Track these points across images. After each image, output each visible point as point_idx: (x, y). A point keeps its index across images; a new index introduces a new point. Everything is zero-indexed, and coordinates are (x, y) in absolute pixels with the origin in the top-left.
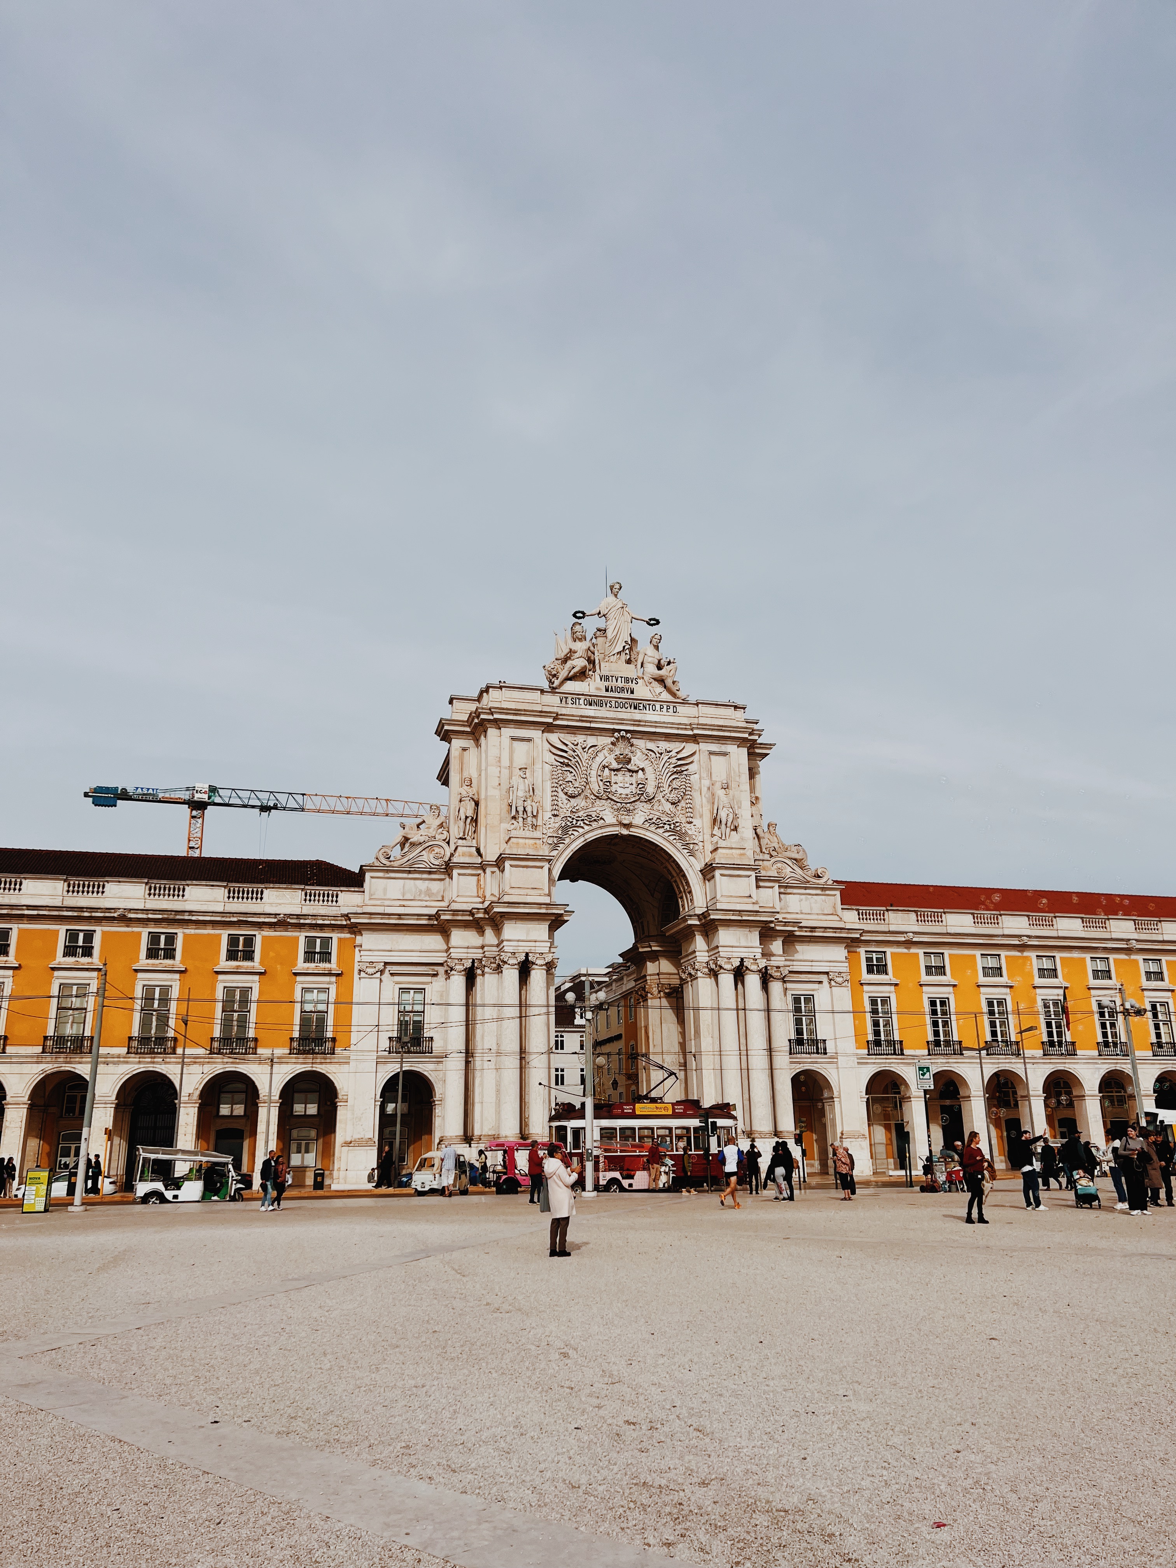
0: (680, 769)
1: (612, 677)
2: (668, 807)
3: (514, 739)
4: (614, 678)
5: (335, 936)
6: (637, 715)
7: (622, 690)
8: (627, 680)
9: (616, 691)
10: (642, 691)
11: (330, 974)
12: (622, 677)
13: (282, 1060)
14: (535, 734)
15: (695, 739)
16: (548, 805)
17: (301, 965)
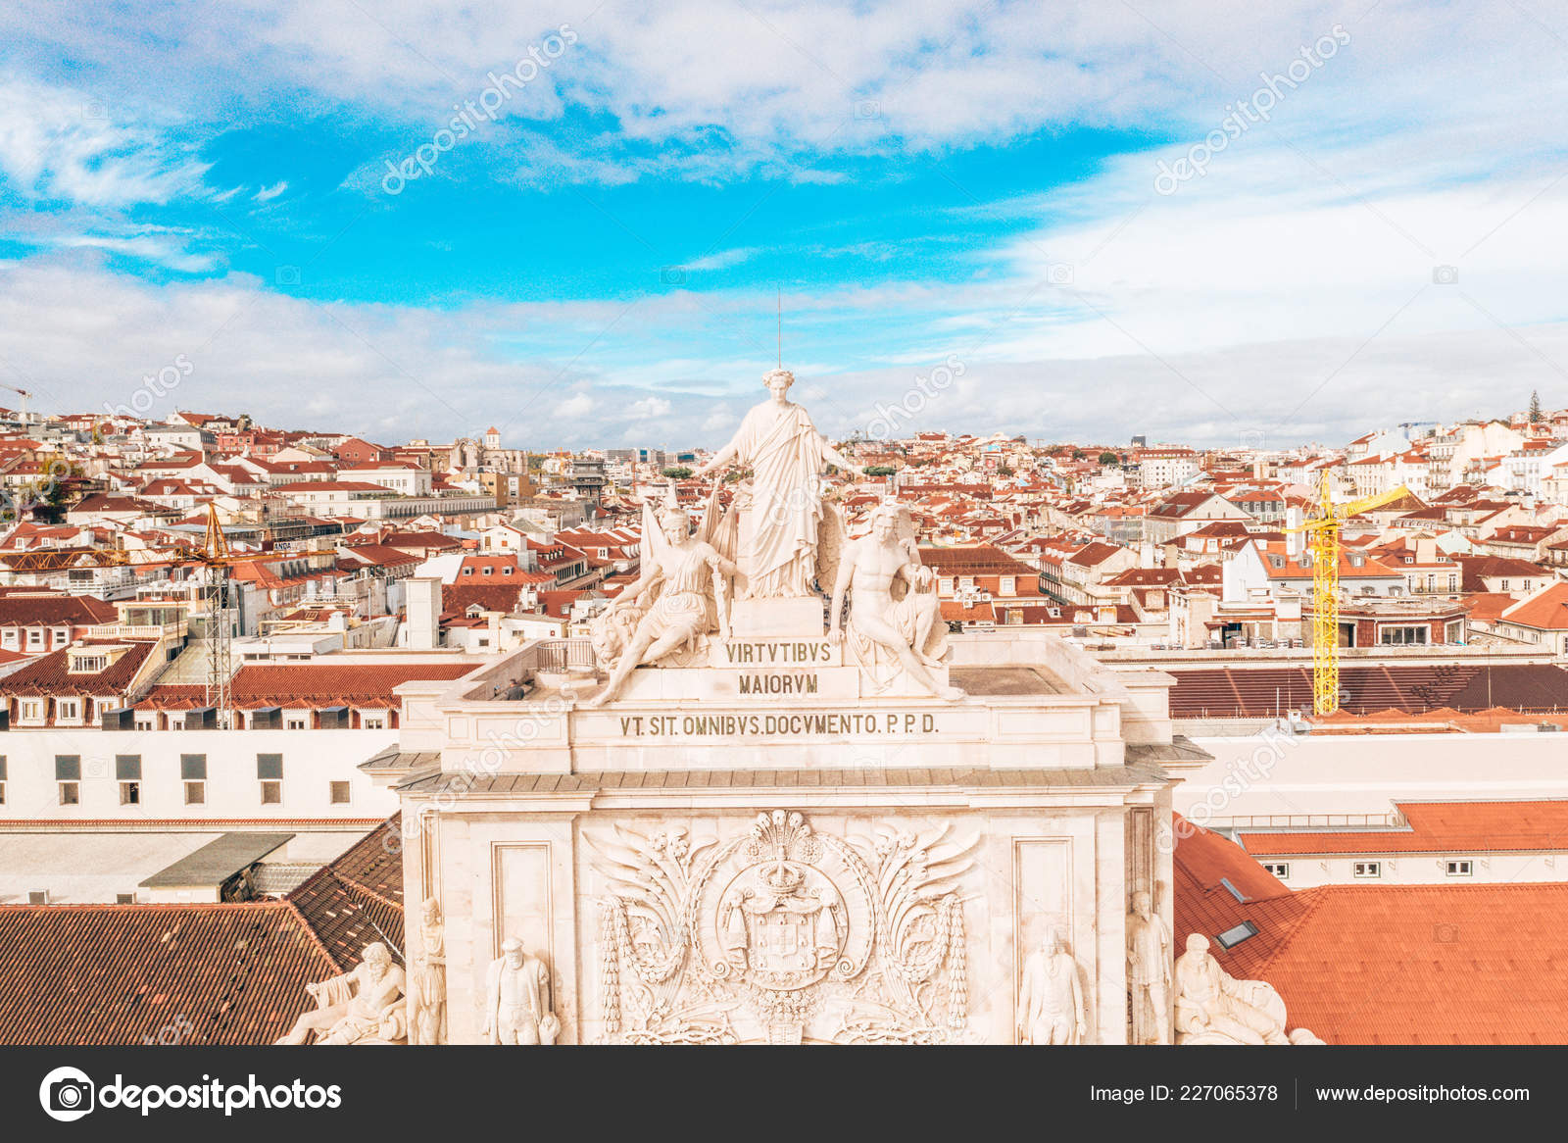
0: (934, 891)
1: (760, 646)
3: (502, 847)
4: (765, 650)
7: (786, 683)
8: (800, 652)
9: (769, 687)
10: (837, 687)
12: (785, 645)
14: (555, 831)
15: (974, 812)
16: (595, 1006)
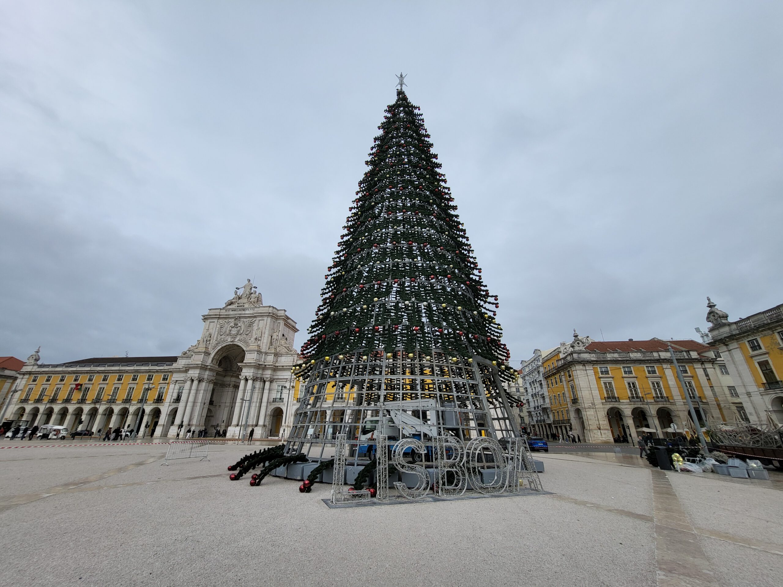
0: (251, 325)
2: (245, 336)
3: (210, 322)
5: (170, 374)
6: (243, 312)
7: (241, 306)
8: (244, 303)
10: (246, 306)
11: (165, 384)
13: (151, 405)
14: (216, 320)
15: (255, 317)
16: (215, 338)
17: (161, 381)
